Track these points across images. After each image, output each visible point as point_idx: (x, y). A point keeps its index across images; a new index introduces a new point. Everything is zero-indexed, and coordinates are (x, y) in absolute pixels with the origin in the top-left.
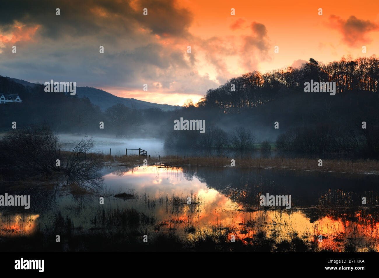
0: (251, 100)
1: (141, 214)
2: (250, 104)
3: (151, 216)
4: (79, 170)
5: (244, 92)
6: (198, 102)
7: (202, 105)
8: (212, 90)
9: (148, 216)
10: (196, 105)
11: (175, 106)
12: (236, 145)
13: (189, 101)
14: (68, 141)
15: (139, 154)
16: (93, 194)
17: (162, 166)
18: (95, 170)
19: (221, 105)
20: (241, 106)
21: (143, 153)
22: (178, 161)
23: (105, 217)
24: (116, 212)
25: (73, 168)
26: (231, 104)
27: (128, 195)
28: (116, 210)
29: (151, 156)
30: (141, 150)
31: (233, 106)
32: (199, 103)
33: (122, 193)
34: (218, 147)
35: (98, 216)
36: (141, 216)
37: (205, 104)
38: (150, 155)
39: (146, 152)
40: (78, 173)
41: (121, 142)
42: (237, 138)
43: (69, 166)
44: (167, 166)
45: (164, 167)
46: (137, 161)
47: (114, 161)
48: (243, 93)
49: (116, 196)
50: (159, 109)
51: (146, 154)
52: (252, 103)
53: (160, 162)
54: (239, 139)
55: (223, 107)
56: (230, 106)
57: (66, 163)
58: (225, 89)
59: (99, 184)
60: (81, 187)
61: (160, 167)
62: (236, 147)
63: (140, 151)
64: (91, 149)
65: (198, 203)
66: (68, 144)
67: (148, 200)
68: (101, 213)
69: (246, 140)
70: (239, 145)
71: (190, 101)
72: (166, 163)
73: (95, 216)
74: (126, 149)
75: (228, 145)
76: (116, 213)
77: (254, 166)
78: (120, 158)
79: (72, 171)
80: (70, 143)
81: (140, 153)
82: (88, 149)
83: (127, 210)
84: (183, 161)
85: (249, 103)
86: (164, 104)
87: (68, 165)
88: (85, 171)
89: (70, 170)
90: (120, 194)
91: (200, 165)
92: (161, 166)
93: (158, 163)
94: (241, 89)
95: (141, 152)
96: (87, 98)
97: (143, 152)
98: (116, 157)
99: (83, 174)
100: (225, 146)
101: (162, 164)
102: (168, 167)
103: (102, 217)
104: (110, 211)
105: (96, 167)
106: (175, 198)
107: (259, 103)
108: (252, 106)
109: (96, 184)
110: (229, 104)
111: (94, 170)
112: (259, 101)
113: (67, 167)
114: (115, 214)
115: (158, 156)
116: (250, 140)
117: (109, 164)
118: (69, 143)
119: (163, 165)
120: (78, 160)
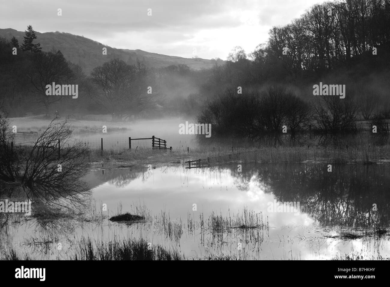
0: (349, 43)
1: (157, 249)
2: (348, 51)
3: (174, 251)
4: (48, 177)
5: (336, 28)
6: (253, 52)
7: (260, 56)
8: (279, 28)
9: (170, 252)
10: (250, 56)
11: (213, 61)
12: (325, 125)
13: (238, 50)
14: (29, 129)
15: (153, 146)
16: (73, 218)
17: (194, 166)
18: (76, 177)
19: (294, 54)
20: (332, 54)
21: (160, 144)
22: (220, 155)
23: (94, 255)
24: (113, 246)
25: (36, 175)
26: (313, 52)
27: (134, 216)
28: (113, 243)
29: (174, 149)
30: (155, 140)
31: (316, 54)
32: (255, 53)
33: (122, 214)
34: (291, 128)
35: (81, 253)
36: (156, 252)
37: (265, 54)
38: (171, 148)
39: (165, 142)
40: (47, 182)
41: (120, 127)
42: (325, 112)
43: (30, 171)
44: (201, 166)
45: (196, 166)
46: (150, 157)
47: (108, 159)
48: (335, 30)
49: (113, 219)
50: (186, 66)
51: (165, 145)
52: (351, 49)
53: (189, 158)
54: (329, 113)
55: (299, 58)
56: (312, 55)
57: (25, 166)
58: (301, 25)
59: (83, 201)
60: (51, 207)
61: (190, 168)
62: (323, 127)
63: (153, 141)
64: (67, 139)
65: (257, 226)
66: (28, 133)
67: (169, 224)
68: (86, 249)
69: (342, 115)
70: (329, 124)
71: (240, 50)
72: (200, 160)
73: (76, 255)
74: (130, 138)
75: (309, 124)
76: (113, 248)
77: (357, 160)
78: (120, 154)
79: (35, 179)
80: (32, 132)
81: (153, 143)
82: (62, 140)
83: (131, 243)
84: (230, 155)
85: (345, 49)
86: (194, 58)
87: (27, 168)
88: (57, 178)
89: (31, 178)
90: (119, 215)
91: (260, 162)
92: (191, 166)
93: (185, 161)
94: (331, 25)
95: (155, 142)
96: (59, 52)
97: (159, 142)
98: (112, 153)
99: (56, 183)
100: (305, 126)
101: (193, 161)
102: (204, 167)
103: (88, 256)
104: (102, 245)
105: (77, 170)
106: (217, 220)
107: (364, 46)
108: (352, 53)
109: (79, 201)
110: (310, 52)
111: (74, 176)
112: (364, 44)
113: (26, 172)
114: (110, 250)
115: (185, 148)
116: (349, 114)
117: (100, 165)
118: (29, 131)
119: (194, 164)
120: (45, 160)
